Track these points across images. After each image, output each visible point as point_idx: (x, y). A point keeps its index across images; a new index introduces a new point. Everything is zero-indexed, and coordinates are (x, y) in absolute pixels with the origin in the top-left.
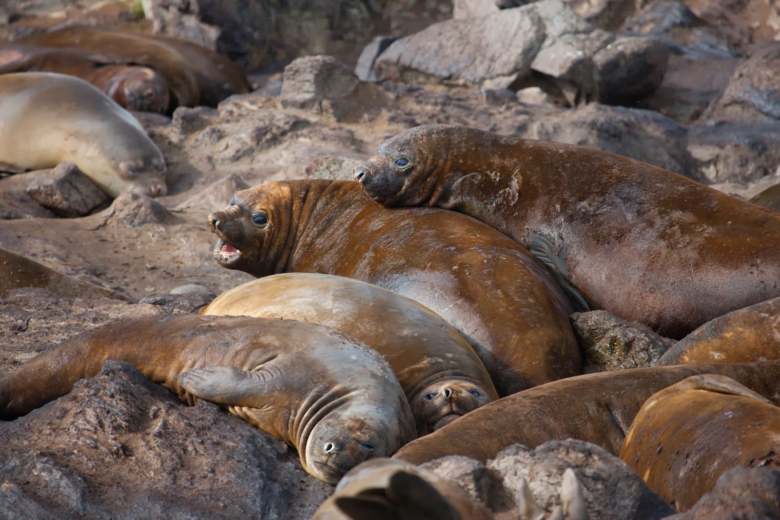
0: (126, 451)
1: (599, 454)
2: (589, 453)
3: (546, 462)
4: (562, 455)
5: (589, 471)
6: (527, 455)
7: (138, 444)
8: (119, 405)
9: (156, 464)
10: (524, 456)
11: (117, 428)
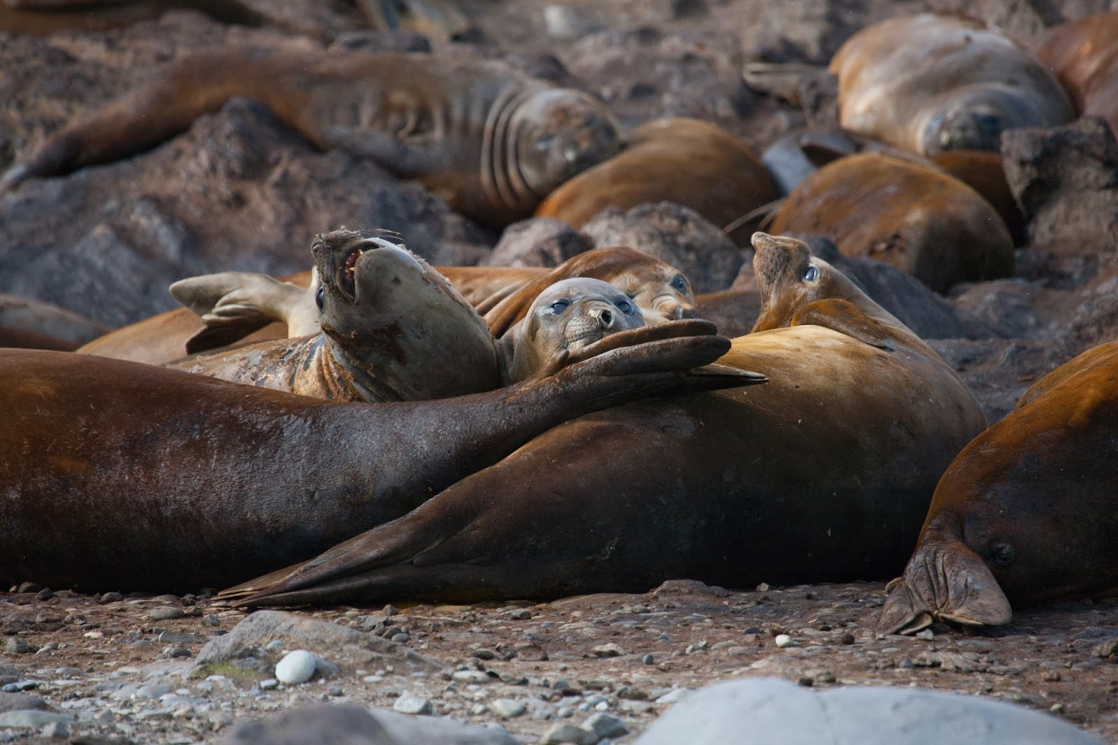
0: (239, 201)
1: (694, 221)
2: (683, 220)
3: (637, 228)
4: (655, 220)
5: (682, 240)
6: (620, 219)
7: (253, 192)
8: (234, 149)
9: (270, 216)
10: (617, 221)
11: (231, 174)
